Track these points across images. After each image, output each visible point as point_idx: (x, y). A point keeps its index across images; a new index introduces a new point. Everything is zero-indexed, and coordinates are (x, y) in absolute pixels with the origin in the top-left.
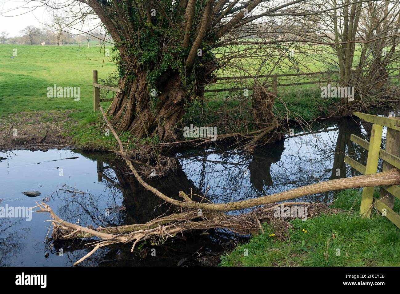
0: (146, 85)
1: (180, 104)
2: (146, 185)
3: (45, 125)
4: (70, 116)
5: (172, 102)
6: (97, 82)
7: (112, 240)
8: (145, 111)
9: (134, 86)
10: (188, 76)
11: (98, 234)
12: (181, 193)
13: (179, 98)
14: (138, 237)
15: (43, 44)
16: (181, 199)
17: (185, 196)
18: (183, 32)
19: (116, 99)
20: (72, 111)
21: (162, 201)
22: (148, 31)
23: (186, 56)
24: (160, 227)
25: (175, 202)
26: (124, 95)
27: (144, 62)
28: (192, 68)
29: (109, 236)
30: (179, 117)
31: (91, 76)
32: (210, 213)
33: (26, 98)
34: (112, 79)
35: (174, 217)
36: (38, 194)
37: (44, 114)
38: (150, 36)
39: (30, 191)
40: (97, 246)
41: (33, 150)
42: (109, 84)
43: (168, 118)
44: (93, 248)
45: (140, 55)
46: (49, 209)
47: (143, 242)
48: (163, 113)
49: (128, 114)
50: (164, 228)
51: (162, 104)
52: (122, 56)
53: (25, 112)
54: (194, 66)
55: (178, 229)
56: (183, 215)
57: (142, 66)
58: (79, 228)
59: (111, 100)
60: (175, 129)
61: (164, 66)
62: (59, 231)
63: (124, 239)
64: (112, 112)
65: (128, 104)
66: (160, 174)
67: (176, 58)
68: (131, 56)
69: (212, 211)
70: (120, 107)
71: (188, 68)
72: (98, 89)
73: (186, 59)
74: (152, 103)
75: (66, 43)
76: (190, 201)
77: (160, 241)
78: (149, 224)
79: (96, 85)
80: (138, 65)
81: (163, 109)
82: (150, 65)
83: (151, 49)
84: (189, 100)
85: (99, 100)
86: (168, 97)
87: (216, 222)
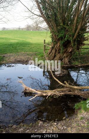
0: (60, 45)
1: (71, 52)
2: (55, 78)
3: (27, 56)
4: (36, 54)
5: (68, 51)
6: (45, 43)
7: (41, 94)
8: (59, 54)
9: (56, 45)
10: (74, 43)
11: (36, 92)
12: (65, 82)
13: (71, 50)
14: (49, 94)
15: (31, 30)
16: (65, 84)
17: (66, 83)
18: (73, 27)
19: (50, 49)
20: (36, 52)
21: (59, 84)
22: (61, 27)
23: (74, 36)
24: (56, 92)
25: (63, 85)
26: (53, 48)
27: (60, 38)
28: (76, 40)
29: (40, 93)
30: (70, 57)
31: (43, 42)
32: (74, 90)
33: (23, 47)
34: (50, 43)
35: (62, 89)
36: (22, 78)
37: (28, 53)
38: (62, 29)
39: (20, 77)
40: (36, 95)
41: (23, 64)
42: (48, 44)
43: (67, 57)
44: (35, 96)
45: (58, 35)
46: (22, 82)
47: (51, 96)
48: (65, 55)
49: (53, 55)
50: (58, 92)
51: (65, 52)
52: (52, 35)
53: (22, 52)
54: (76, 39)
55: (62, 93)
56: (65, 89)
57: (59, 39)
58: (31, 89)
59: (49, 50)
60: (69, 61)
61: (66, 39)
62: (26, 89)
63: (44, 94)
64: (48, 54)
65: (54, 51)
66: (61, 75)
67: (70, 36)
68: (55, 36)
69: (75, 89)
70: (51, 52)
71: (74, 40)
72: (45, 46)
73: (74, 37)
74: (61, 51)
75: (39, 30)
76: (68, 85)
77: (57, 97)
78: (54, 91)
79: (44, 44)
80: (57, 38)
81: (65, 54)
82: (61, 38)
83: (62, 33)
84: (74, 51)
85: (45, 49)
86: (67, 50)
87: (76, 93)
